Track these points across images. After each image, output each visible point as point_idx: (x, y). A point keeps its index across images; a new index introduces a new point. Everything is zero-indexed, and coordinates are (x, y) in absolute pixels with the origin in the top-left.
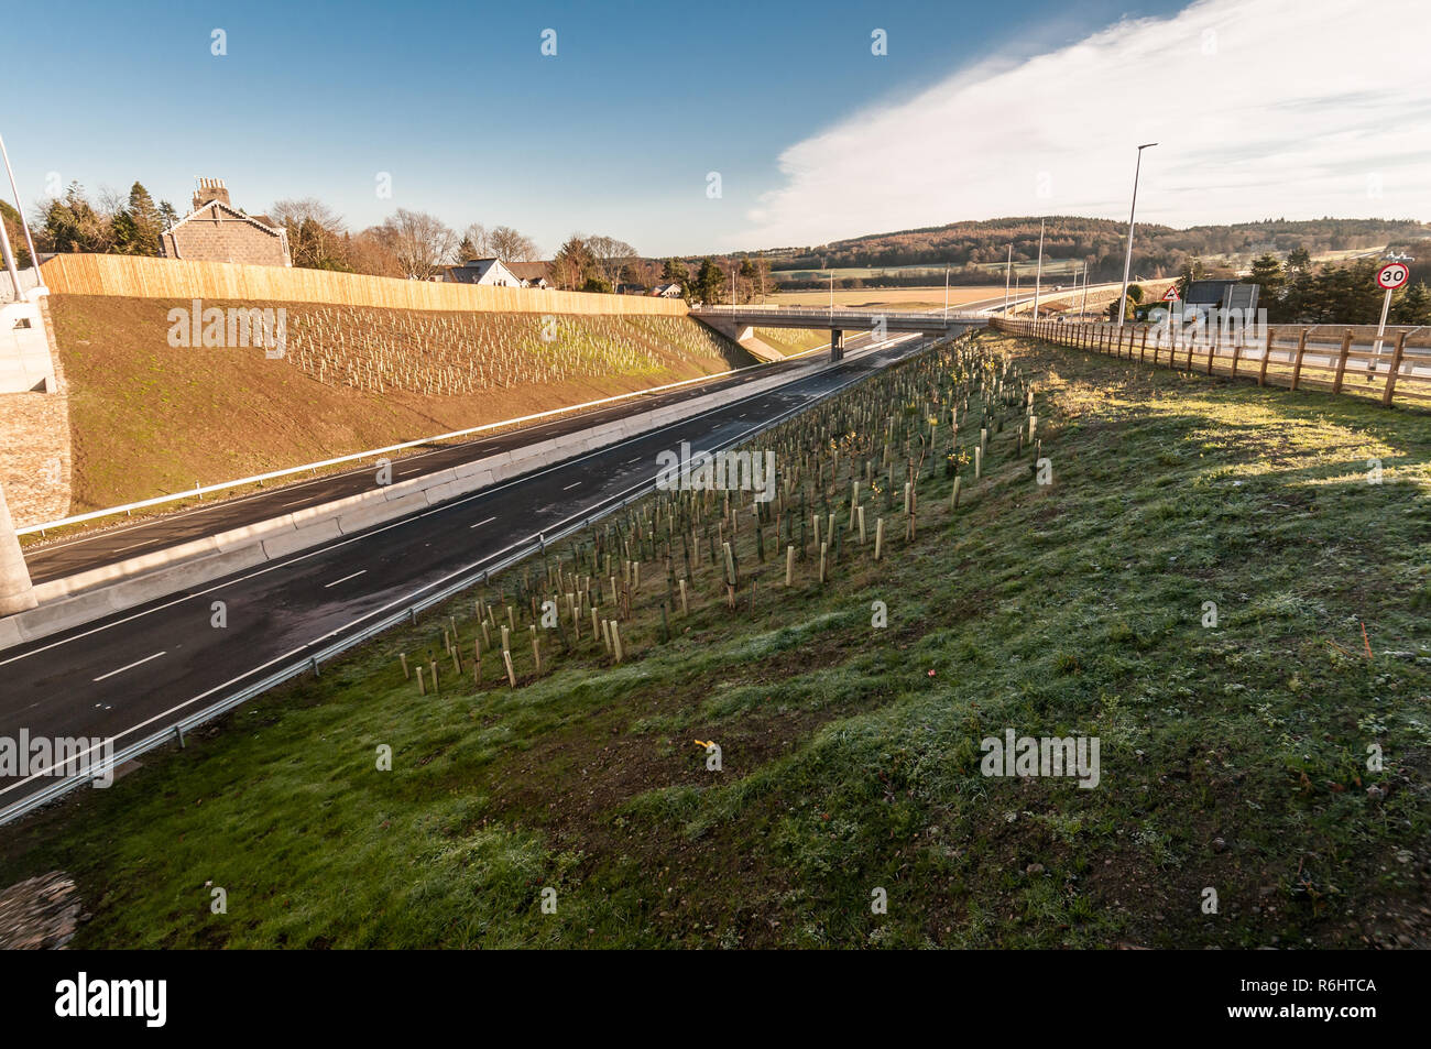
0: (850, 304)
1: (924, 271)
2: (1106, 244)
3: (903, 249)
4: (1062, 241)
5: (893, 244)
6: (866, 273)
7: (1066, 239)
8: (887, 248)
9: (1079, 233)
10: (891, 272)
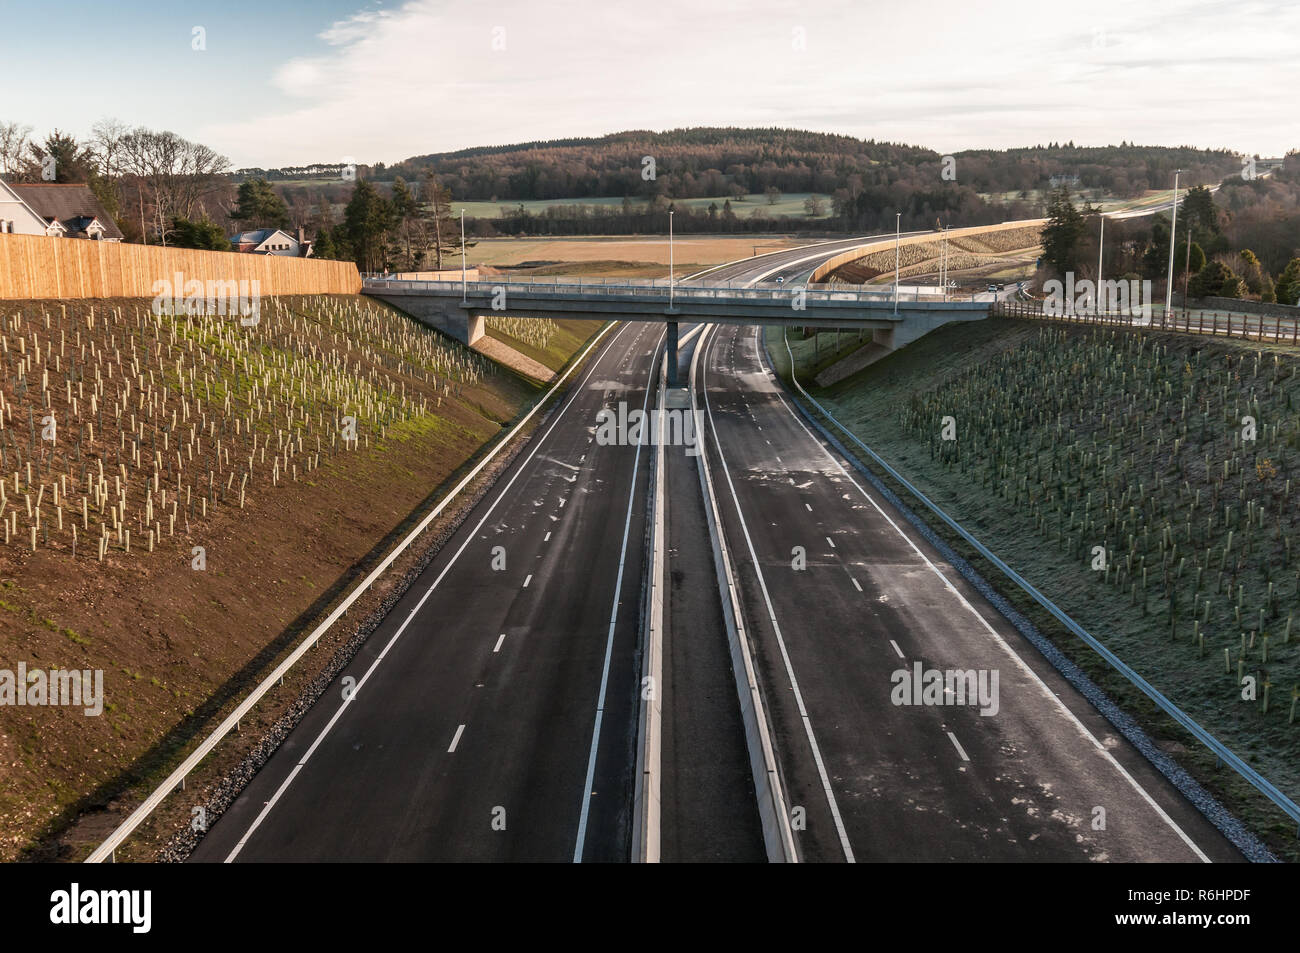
0: (501, 264)
1: (589, 207)
2: (856, 172)
3: (546, 171)
4: (791, 166)
5: (530, 164)
6: (491, 210)
7: (797, 164)
8: (519, 170)
9: (813, 155)
10: (535, 209)
